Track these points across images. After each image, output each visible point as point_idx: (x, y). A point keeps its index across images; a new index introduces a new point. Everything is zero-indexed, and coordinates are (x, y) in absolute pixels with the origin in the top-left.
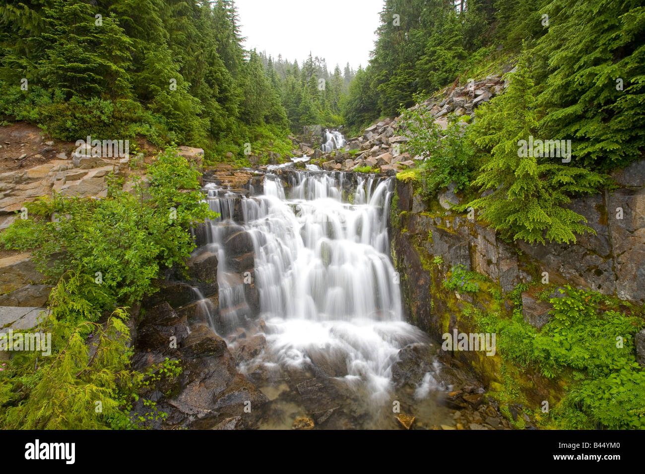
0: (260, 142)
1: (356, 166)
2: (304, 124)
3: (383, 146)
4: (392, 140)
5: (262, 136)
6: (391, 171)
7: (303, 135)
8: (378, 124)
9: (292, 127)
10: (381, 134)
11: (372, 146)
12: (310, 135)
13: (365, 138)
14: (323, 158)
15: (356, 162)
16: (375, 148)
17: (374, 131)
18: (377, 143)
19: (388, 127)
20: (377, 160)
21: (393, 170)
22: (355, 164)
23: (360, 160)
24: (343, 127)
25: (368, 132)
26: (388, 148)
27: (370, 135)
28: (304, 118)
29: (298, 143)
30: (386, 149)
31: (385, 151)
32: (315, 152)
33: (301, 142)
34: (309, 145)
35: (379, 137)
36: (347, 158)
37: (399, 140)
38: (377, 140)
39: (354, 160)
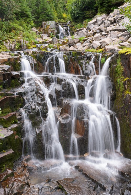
0: (13, 33)
1: (85, 48)
2: (43, 20)
3: (103, 33)
4: (109, 29)
5: (15, 29)
6: (113, 50)
7: (42, 29)
8: (97, 19)
9: (35, 22)
10: (100, 25)
11: (94, 34)
12: (48, 28)
13: (89, 29)
14: (59, 43)
15: (85, 45)
16: (97, 35)
17: (94, 23)
18: (98, 31)
19: (105, 20)
20: (100, 43)
21: (115, 49)
22: (83, 47)
23: (87, 43)
24: (71, 22)
25: (90, 24)
26: (107, 35)
27: (92, 26)
28: (42, 16)
29: (39, 34)
30: (105, 35)
31: (105, 37)
32: (53, 39)
33: (41, 33)
34: (47, 35)
35: (99, 27)
36: (77, 43)
37: (114, 29)
38: (98, 29)
39: (82, 43)
